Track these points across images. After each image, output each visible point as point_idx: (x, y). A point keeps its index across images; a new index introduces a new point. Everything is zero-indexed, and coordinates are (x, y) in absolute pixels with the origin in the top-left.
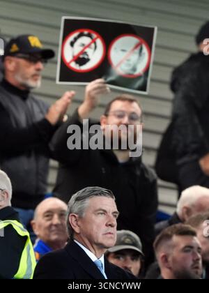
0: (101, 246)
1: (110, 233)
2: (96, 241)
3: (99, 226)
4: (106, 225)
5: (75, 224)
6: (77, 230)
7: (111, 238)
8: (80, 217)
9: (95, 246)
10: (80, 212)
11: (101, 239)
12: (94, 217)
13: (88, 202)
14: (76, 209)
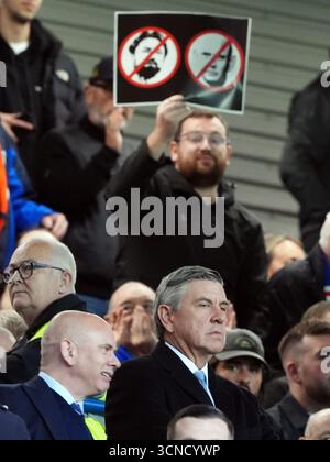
0: (204, 351)
1: (216, 333)
2: (196, 344)
3: (200, 323)
4: (211, 321)
5: (166, 320)
6: (169, 328)
7: (219, 339)
8: (174, 310)
9: (195, 352)
10: (174, 302)
11: (204, 341)
12: (193, 309)
13: (185, 288)
14: (167, 299)
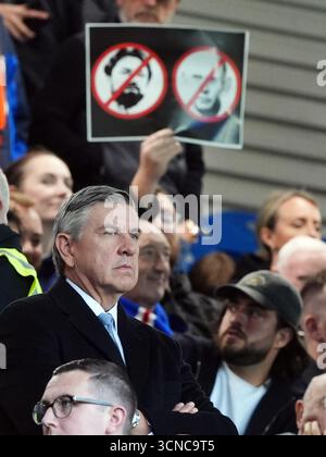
0: (110, 289)
1: (125, 266)
2: (100, 280)
3: (106, 255)
4: (119, 253)
5: (66, 253)
6: (69, 261)
7: (128, 275)
8: (75, 240)
9: (100, 290)
10: (75, 230)
11: (109, 277)
12: (97, 239)
13: (87, 212)
14: (67, 227)
